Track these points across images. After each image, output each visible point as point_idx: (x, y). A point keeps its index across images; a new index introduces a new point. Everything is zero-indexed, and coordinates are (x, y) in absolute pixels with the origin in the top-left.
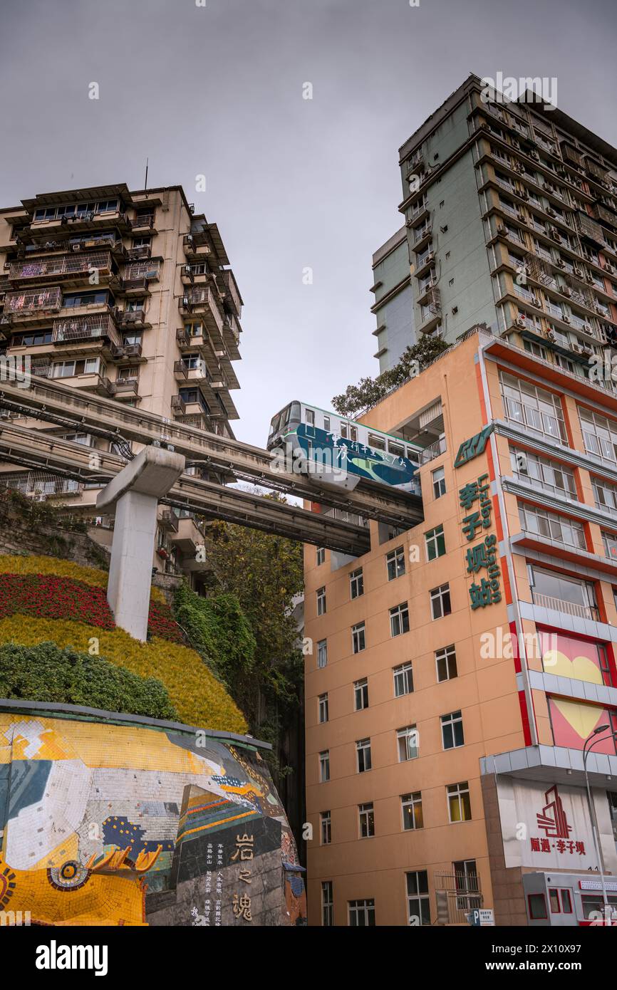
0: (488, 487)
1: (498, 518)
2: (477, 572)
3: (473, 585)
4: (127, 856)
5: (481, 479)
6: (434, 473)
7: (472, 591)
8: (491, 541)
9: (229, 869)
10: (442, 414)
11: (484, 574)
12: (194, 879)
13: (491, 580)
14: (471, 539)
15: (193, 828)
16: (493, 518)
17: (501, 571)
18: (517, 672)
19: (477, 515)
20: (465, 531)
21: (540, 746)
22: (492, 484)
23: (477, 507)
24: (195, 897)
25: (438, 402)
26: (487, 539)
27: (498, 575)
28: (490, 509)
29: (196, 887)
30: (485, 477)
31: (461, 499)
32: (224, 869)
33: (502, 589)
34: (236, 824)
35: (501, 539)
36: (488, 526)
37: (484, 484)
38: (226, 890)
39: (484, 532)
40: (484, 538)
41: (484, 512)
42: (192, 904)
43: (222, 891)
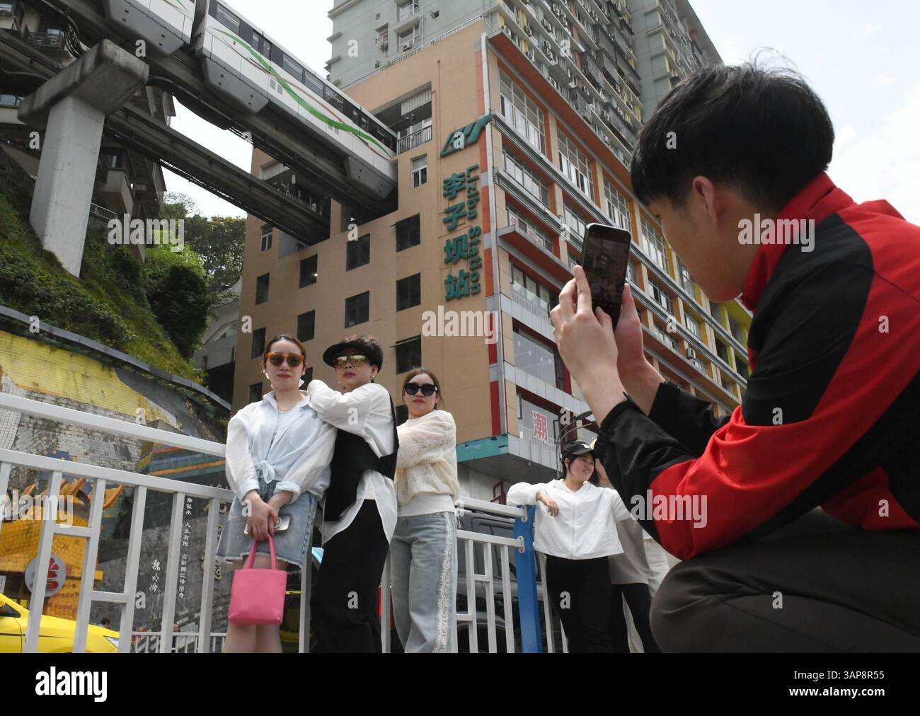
0: (477, 179)
1: (486, 209)
2: (455, 263)
3: (450, 276)
4: (80, 488)
5: (471, 170)
6: (414, 161)
7: (448, 282)
8: (475, 233)
9: (198, 520)
10: (431, 102)
11: (464, 266)
12: (157, 529)
13: (471, 272)
14: (451, 230)
15: (159, 470)
16: (479, 209)
17: (483, 262)
18: (490, 363)
19: (462, 206)
20: (446, 222)
21: (509, 435)
22: (482, 176)
23: (462, 198)
24: (157, 549)
25: (427, 88)
26: (471, 231)
27: (480, 267)
28: (478, 200)
29: (159, 538)
30: (475, 168)
31: (445, 189)
32: (193, 520)
33: (482, 281)
34: (209, 471)
35: (488, 230)
36: (473, 218)
37: (473, 175)
38: (194, 544)
39: (468, 224)
40: (468, 229)
41: (471, 203)
42: (153, 556)
43: (189, 544)
